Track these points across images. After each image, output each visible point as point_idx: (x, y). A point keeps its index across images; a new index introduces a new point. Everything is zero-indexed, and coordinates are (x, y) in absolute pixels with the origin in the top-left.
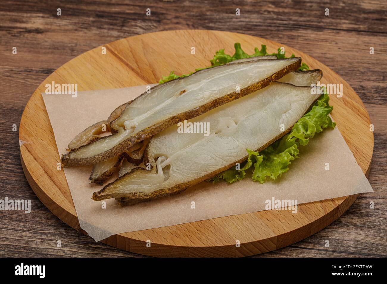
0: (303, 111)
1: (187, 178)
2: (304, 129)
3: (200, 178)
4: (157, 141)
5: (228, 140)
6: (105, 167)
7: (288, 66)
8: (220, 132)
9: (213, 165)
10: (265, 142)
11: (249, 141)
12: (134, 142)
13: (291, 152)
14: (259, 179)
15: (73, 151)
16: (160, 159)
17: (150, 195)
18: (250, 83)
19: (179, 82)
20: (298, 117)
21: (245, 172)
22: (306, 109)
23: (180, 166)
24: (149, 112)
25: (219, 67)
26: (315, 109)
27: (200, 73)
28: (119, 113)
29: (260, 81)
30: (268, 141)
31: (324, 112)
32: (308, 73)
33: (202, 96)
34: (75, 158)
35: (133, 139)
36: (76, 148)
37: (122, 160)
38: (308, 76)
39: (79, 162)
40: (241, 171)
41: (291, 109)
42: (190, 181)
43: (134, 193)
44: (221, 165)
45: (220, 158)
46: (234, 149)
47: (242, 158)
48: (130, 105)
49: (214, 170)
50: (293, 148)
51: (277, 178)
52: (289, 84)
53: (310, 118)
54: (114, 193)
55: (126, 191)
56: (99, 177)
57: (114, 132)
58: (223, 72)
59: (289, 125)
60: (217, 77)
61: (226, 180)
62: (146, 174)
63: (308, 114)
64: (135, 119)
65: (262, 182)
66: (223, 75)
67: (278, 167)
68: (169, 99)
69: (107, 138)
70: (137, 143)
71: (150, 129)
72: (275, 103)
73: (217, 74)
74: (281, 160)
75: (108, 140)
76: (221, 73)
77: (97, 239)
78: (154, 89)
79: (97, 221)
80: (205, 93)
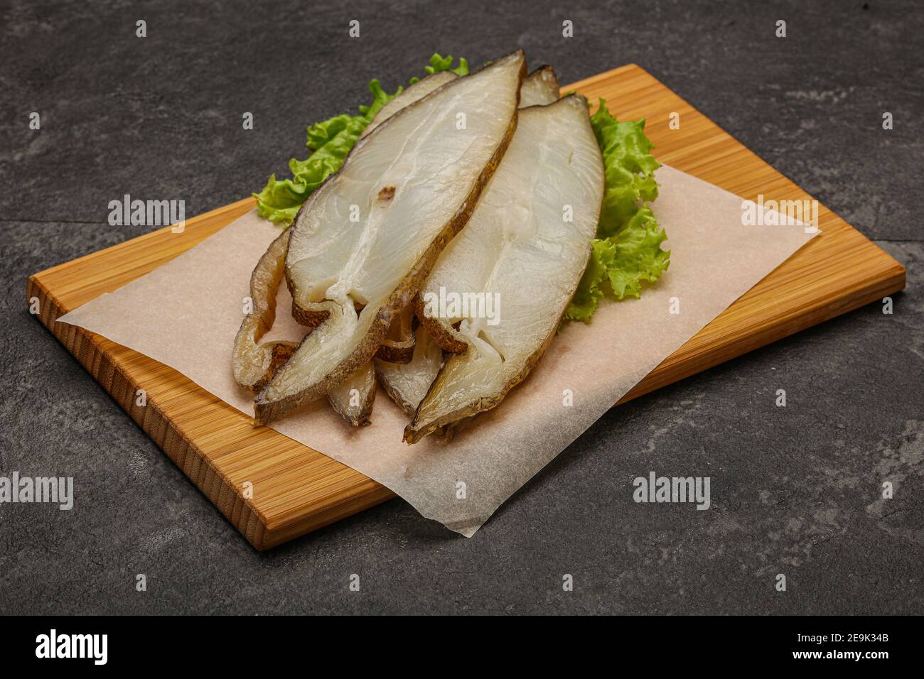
8: (512, 235)
9: (554, 299)
12: (390, 317)
14: (630, 292)
16: (463, 326)
17: (499, 397)
19: (338, 182)
21: (600, 289)
24: (354, 256)
26: (618, 131)
29: (511, 115)
33: (444, 181)
34: (286, 396)
35: (386, 313)
41: (573, 150)
42: (544, 343)
43: (473, 406)
44: (567, 293)
51: (656, 278)
54: (439, 415)
55: (460, 403)
56: (364, 409)
57: (315, 317)
58: (417, 128)
59: (600, 178)
60: (421, 140)
61: (578, 318)
62: (467, 362)
63: (612, 146)
64: (340, 279)
65: (637, 295)
66: (429, 133)
67: (645, 257)
68: (368, 216)
69: (317, 334)
70: (397, 315)
71: (410, 278)
72: (544, 148)
73: (409, 137)
74: (640, 242)
75: (322, 336)
76: (415, 131)
77: (466, 532)
78: (303, 214)
79: (443, 492)
80: (442, 172)
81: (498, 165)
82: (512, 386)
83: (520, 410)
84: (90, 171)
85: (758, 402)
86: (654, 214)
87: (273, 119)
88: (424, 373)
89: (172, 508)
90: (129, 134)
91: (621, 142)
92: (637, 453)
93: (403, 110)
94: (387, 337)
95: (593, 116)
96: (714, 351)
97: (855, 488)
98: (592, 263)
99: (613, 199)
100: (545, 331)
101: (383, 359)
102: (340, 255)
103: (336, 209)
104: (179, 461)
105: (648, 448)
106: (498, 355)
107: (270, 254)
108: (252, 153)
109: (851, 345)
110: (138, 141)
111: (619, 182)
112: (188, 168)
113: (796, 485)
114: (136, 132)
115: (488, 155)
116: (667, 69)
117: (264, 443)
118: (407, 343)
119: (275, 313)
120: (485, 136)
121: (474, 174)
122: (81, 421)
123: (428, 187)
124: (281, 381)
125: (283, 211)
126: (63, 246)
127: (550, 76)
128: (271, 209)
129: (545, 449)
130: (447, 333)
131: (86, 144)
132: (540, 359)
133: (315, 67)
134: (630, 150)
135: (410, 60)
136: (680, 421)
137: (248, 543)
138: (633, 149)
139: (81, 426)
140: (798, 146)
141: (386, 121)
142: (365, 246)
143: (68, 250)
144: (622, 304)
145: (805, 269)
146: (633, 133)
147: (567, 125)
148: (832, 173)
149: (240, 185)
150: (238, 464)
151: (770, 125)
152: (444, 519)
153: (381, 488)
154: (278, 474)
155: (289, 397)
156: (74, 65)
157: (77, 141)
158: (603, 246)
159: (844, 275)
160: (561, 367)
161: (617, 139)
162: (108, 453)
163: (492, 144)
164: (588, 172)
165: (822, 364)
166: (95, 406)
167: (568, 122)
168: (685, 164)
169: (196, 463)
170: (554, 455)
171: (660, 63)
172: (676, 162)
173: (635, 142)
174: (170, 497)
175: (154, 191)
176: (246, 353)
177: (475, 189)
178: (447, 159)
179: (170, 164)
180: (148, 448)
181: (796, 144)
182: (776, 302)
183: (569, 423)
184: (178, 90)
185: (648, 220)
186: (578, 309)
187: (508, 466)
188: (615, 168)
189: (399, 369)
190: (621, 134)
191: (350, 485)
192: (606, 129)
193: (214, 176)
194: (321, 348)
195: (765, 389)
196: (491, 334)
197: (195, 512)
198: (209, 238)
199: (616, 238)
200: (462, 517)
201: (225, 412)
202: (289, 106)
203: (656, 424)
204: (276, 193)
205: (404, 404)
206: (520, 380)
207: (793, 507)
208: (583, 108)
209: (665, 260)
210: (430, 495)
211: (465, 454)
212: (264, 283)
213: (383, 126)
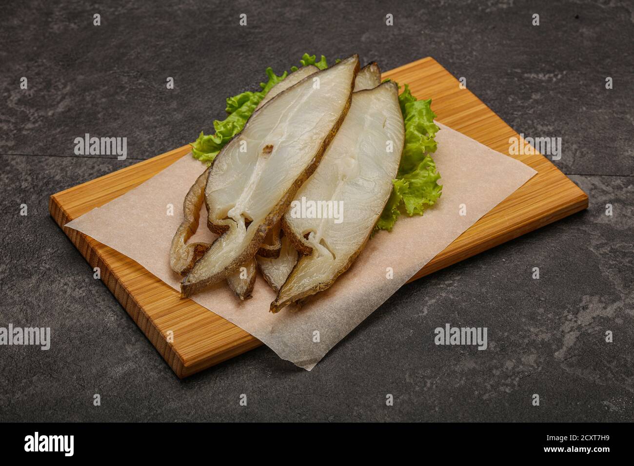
1: (354, 244)
7: (355, 69)
8: (344, 176)
9: (368, 218)
11: (380, 173)
12: (265, 231)
14: (417, 212)
16: (310, 236)
17: (330, 282)
19: (240, 139)
21: (398, 210)
24: (246, 189)
26: (414, 107)
32: (366, 70)
33: (303, 143)
34: (200, 280)
35: (263, 228)
38: (368, 74)
39: (206, 283)
41: (386, 119)
42: (360, 247)
43: (314, 288)
45: (369, 207)
47: (389, 195)
49: (374, 223)
51: (433, 203)
52: (362, 91)
54: (293, 295)
55: (305, 287)
56: (247, 289)
57: (220, 229)
58: (289, 106)
59: (402, 138)
60: (291, 115)
61: (384, 228)
62: (312, 260)
63: (410, 116)
64: (237, 204)
65: (421, 213)
66: (296, 110)
67: (427, 189)
68: (256, 164)
69: (221, 240)
70: (270, 230)
71: (278, 208)
72: (368, 118)
73: (283, 112)
74: (425, 179)
75: (224, 241)
76: (288, 107)
77: (308, 367)
78: (217, 160)
79: (294, 343)
80: (302, 137)
81: (337, 131)
82: (339, 274)
83: (344, 289)
84: (94, 123)
85: (493, 282)
86: (434, 161)
87: (208, 89)
88: (286, 265)
89: (129, 348)
90: (119, 98)
91: (416, 114)
92: (416, 316)
93: (283, 92)
94: (263, 243)
95: (400, 95)
96: (467, 250)
97: (548, 341)
98: (393, 194)
99: (410, 151)
100: (361, 239)
101: (261, 256)
102: (238, 190)
103: (237, 158)
104: (135, 318)
105: (423, 312)
106: (331, 255)
107: (197, 184)
108: (194, 112)
109: (553, 244)
110: (125, 103)
111: (413, 140)
112: (154, 122)
113: (513, 338)
114: (124, 97)
115: (331, 125)
116: (452, 58)
117: (186, 309)
118: (277, 246)
119: (198, 222)
121: (321, 139)
122: (78, 290)
123: (293, 147)
124: (197, 270)
125: (207, 155)
126: (74, 173)
127: (376, 68)
128: (201, 153)
129: (359, 314)
130: (300, 241)
131: (92, 105)
132: (358, 257)
133: (236, 54)
134: (421, 119)
135: (296, 50)
136: (444, 295)
137: (173, 373)
138: (423, 119)
139: (78, 293)
140: (529, 111)
141: (271, 100)
142: (253, 183)
143: (77, 176)
144: (412, 219)
145: (527, 196)
146: (423, 109)
147: (384, 101)
148: (549, 129)
149: (185, 133)
150: (169, 323)
151: (512, 96)
152: (293, 359)
153: (255, 340)
154: (193, 330)
155: (202, 280)
156: (88, 52)
157: (88, 103)
158: (400, 183)
159: (550, 200)
160: (371, 261)
161: (413, 112)
162: (92, 311)
163: (333, 118)
164: (395, 133)
165: (534, 257)
166: (87, 280)
167: (384, 100)
168: (457, 124)
169: (144, 321)
170: (364, 318)
171: (448, 54)
172: (452, 123)
173: (424, 114)
174: (129, 342)
175: (132, 137)
176: (178, 250)
177: (322, 148)
178: (306, 128)
179: (143, 119)
180: (117, 308)
181: (528, 109)
182: (506, 218)
183: (374, 298)
184: (152, 69)
185: (429, 166)
186: (384, 222)
187: (335, 326)
188: (411, 131)
189: (271, 262)
190: (416, 109)
191: (237, 338)
192: (407, 105)
193: (169, 128)
194: (223, 249)
195: (498, 274)
196: (328, 241)
197: (143, 352)
198: (162, 171)
199: (409, 176)
200: (305, 358)
201: (164, 288)
202: (218, 81)
203: (429, 296)
204: (204, 143)
205: (273, 285)
206: (344, 271)
207: (509, 353)
208: (394, 90)
209: (439, 191)
210: (286, 345)
211: (309, 318)
212: (192, 204)
213: (270, 103)
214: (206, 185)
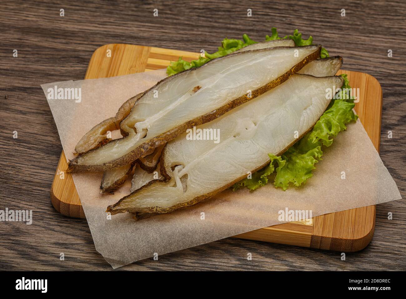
0: (324, 106)
1: (207, 189)
2: (327, 127)
3: (220, 189)
4: (173, 148)
5: (248, 143)
6: (116, 174)
7: (308, 56)
8: (238, 134)
9: (232, 174)
10: (286, 144)
11: (270, 144)
12: (147, 149)
13: (315, 154)
14: (281, 186)
15: (81, 155)
16: (176, 168)
17: (168, 209)
18: (269, 79)
19: (191, 73)
20: (320, 114)
21: (267, 178)
22: (327, 103)
23: (198, 176)
24: (161, 112)
25: (233, 55)
26: (338, 104)
27: (213, 63)
28: (127, 108)
29: (279, 76)
30: (290, 143)
31: (348, 108)
32: (328, 61)
33: (218, 95)
34: (83, 164)
35: (146, 146)
36: (84, 151)
37: (134, 166)
38: (328, 64)
39: (88, 169)
40: (263, 178)
41: (311, 104)
42: (210, 193)
43: (151, 208)
44: (242, 173)
45: (240, 165)
46: (254, 154)
47: (263, 164)
48: (139, 101)
49: (234, 179)
50: (316, 149)
51: (300, 184)
52: (309, 75)
53: (333, 115)
55: (143, 205)
56: (110, 187)
57: (124, 133)
59: (311, 124)
60: (233, 70)
61: (248, 187)
62: (165, 186)
63: (330, 110)
64: (146, 120)
65: (285, 189)
66: (238, 68)
67: (301, 172)
68: (182, 96)
70: (151, 149)
71: (165, 135)
72: (295, 99)
73: (232, 66)
76: (237, 64)
77: (114, 265)
78: (165, 82)
79: (113, 243)
80: (221, 91)
81: (254, 98)
91: (335, 110)
106: (182, 189)
118: (152, 164)
120: (256, 81)
121: (233, 98)
123: (210, 95)
124: (87, 156)
127: (338, 63)
129: (178, 244)
130: (165, 169)
138: (335, 117)
142: (168, 110)
144: (275, 190)
163: (254, 87)
164: (308, 118)
170: (182, 248)
173: (340, 113)
178: (230, 85)
183: (197, 237)
200: (115, 258)
210: (106, 241)
211: (137, 230)
212: (130, 107)
213: (234, 55)
214: (142, 97)
